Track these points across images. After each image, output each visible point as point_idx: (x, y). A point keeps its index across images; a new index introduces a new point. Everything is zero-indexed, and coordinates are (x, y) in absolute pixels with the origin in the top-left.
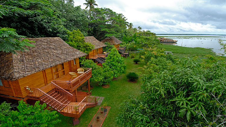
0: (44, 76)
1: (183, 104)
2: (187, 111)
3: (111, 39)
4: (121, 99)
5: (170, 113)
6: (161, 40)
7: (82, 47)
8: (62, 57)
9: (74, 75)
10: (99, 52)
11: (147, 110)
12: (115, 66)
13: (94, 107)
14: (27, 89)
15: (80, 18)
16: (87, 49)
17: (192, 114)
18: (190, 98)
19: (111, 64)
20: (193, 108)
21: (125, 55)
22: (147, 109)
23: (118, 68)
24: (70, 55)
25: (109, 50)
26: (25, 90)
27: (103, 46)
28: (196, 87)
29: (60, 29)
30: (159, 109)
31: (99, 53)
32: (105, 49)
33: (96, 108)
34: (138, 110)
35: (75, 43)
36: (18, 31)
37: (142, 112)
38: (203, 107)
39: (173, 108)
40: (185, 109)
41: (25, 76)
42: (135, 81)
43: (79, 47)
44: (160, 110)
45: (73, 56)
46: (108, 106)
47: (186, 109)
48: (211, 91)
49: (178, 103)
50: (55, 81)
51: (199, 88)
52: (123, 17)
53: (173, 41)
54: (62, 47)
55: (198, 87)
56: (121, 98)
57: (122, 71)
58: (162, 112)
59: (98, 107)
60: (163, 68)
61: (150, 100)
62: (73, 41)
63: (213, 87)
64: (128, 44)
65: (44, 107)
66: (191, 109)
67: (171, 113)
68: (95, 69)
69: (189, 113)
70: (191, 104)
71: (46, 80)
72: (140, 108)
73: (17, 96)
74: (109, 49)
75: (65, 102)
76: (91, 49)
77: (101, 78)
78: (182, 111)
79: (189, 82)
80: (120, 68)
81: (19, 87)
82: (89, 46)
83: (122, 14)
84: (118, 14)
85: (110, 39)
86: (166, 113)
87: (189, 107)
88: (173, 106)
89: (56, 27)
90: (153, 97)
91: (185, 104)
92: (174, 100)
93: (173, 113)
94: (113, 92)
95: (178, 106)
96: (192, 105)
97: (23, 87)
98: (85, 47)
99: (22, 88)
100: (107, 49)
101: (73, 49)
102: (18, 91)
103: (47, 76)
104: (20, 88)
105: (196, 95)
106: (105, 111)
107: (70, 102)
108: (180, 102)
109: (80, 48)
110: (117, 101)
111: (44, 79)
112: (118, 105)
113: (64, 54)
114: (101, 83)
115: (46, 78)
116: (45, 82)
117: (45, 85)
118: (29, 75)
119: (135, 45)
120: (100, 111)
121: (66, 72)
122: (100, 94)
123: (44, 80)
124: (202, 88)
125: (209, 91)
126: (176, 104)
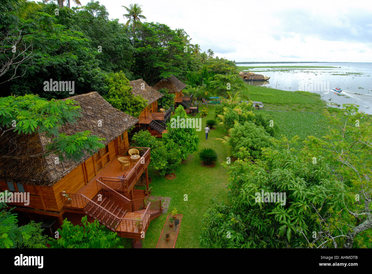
0: (83, 169)
1: (282, 219)
2: (287, 228)
3: (169, 82)
4: (196, 200)
5: (268, 230)
6: (244, 76)
7: (129, 105)
8: (106, 132)
9: (127, 163)
10: (152, 109)
11: (240, 225)
12: (182, 138)
13: (159, 217)
14: (64, 195)
15: (121, 46)
16: (136, 108)
17: (293, 232)
18: (290, 210)
19: (177, 136)
20: (293, 224)
21: (191, 111)
22: (240, 223)
23: (188, 143)
24: (116, 126)
25: (167, 104)
26: (60, 198)
27: (158, 98)
28: (297, 197)
29: (96, 76)
30: (256, 224)
31: (152, 111)
32: (161, 101)
33: (161, 218)
34: (230, 225)
35: (120, 100)
36: (32, 85)
37: (234, 227)
38: (304, 222)
39: (272, 222)
40: (285, 226)
41: (64, 175)
42: (212, 163)
43: (125, 106)
44: (257, 226)
45: (121, 126)
46: (179, 213)
47: (287, 225)
48: (311, 202)
49: (278, 217)
50: (102, 178)
51: (299, 199)
52: (185, 35)
53: (263, 78)
54: (103, 110)
55: (298, 197)
56: (196, 198)
57: (193, 148)
58: (259, 227)
59: (165, 216)
60: (253, 142)
61: (241, 206)
62: (117, 96)
63: (314, 196)
64: (196, 89)
65: (97, 227)
66: (291, 225)
67: (270, 229)
68: (155, 148)
69: (289, 231)
70: (291, 217)
71: (87, 175)
72: (232, 222)
73: (48, 209)
74: (167, 102)
75: (119, 213)
76: (142, 108)
77: (164, 164)
78: (282, 228)
79: (289, 191)
80: (190, 142)
81: (53, 193)
82: (139, 103)
83: (183, 30)
84: (178, 29)
85: (167, 82)
86: (264, 229)
87: (289, 222)
88: (271, 219)
89: (90, 72)
90: (246, 202)
91: (285, 218)
92: (273, 213)
93: (272, 229)
94: (183, 186)
95: (277, 221)
96: (292, 219)
97: (58, 193)
98: (134, 105)
99: (57, 195)
100: (164, 102)
101: (118, 113)
102: (51, 201)
103: (87, 169)
104: (54, 196)
105: (296, 206)
106: (177, 223)
107: (127, 212)
108: (279, 216)
109: (127, 108)
110: (190, 203)
111: (84, 174)
112: (192, 211)
113: (108, 124)
114: (163, 171)
115: (86, 172)
116: (84, 179)
117: (86, 184)
118: (68, 172)
119: (207, 91)
120: (168, 224)
121: (112, 157)
122: (164, 193)
123: (83, 176)
124: (302, 198)
125: (309, 201)
126: (275, 218)
